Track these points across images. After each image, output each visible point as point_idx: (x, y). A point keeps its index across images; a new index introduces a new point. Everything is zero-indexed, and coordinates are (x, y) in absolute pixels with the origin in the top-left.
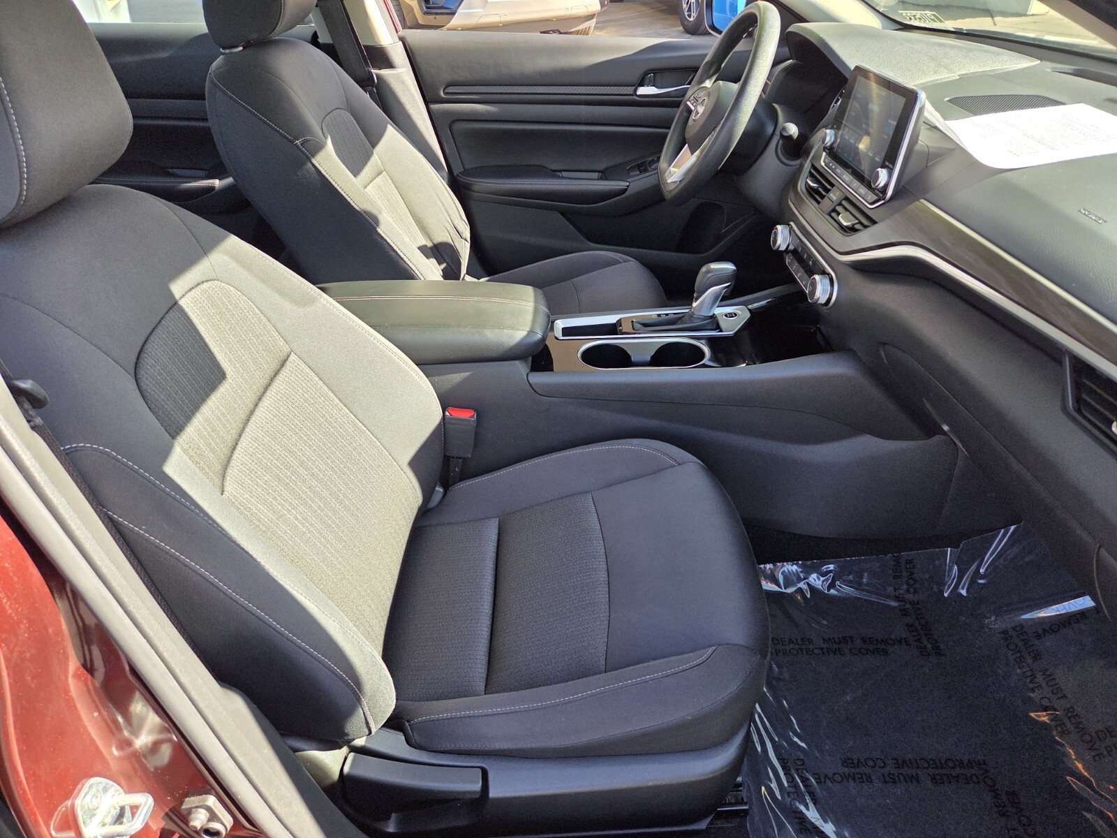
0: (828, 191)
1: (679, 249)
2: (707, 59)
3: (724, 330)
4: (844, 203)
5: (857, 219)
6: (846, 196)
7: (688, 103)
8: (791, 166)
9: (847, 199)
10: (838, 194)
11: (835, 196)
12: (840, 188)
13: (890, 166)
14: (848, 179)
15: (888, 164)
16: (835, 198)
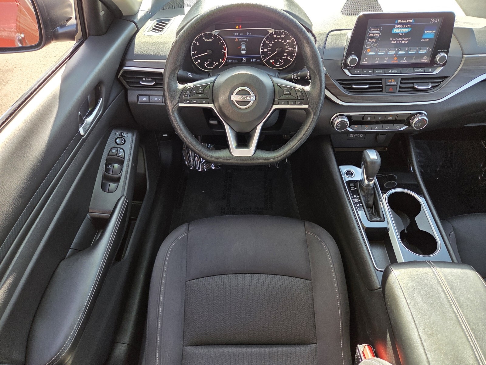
7: (180, 105)
10: (393, 80)
11: (393, 82)
12: (391, 78)
13: (444, 50)
14: (396, 71)
15: (440, 50)
16: (395, 83)
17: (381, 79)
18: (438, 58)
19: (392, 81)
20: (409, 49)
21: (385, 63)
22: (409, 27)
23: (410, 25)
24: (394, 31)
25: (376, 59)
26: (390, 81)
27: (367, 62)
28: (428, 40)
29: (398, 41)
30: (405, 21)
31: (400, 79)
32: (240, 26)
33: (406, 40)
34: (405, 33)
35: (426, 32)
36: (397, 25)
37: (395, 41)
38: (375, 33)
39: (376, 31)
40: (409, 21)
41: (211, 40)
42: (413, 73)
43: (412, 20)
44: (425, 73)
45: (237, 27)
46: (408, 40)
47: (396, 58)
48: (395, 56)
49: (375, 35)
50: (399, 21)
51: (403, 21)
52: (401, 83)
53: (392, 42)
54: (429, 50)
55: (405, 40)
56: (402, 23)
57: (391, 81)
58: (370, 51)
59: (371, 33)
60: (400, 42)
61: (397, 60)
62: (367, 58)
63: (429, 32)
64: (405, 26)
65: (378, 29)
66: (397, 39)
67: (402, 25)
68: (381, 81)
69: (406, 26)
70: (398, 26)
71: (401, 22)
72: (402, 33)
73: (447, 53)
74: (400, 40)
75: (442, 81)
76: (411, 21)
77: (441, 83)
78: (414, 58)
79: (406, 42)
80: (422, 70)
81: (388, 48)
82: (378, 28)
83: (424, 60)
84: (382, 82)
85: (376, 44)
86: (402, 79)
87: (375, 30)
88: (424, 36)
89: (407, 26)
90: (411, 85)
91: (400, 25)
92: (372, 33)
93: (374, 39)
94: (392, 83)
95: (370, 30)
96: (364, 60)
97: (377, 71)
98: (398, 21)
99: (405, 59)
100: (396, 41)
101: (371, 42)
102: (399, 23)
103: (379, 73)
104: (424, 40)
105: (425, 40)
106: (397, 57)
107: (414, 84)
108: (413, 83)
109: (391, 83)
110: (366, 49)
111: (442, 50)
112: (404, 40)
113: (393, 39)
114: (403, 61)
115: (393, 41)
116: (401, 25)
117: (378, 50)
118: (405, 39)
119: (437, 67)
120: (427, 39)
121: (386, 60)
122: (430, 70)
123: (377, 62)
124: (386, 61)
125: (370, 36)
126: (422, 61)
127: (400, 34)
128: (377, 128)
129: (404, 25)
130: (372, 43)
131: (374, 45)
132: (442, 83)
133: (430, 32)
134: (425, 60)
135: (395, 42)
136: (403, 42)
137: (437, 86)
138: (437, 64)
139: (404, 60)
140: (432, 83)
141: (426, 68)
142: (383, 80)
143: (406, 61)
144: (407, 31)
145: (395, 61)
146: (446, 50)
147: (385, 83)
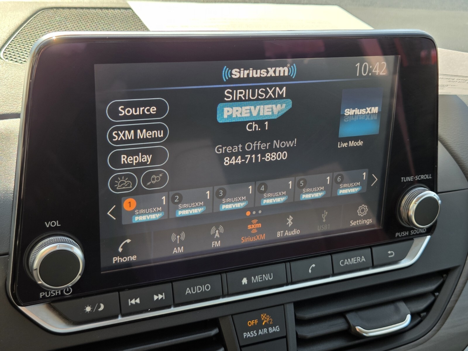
4: (302, 316)
6: (295, 303)
10: (265, 318)
11: (267, 326)
12: (255, 309)
13: (423, 177)
14: (267, 277)
15: (410, 179)
16: (276, 329)
17: (214, 323)
18: (413, 206)
19: (260, 321)
20: (299, 184)
21: (217, 250)
22: (280, 97)
23: (284, 88)
24: (225, 116)
25: (173, 237)
26: (252, 323)
27: (134, 258)
28: (360, 143)
29: (251, 153)
30: (263, 73)
31: (290, 308)
33: (281, 150)
34: (270, 121)
35: (348, 112)
36: (233, 89)
37: (236, 155)
38: (141, 128)
39: (144, 115)
40: (278, 69)
42: (334, 275)
43: (286, 69)
44: (374, 267)
46: (286, 149)
47: (254, 226)
48: (251, 218)
49: (143, 134)
50: (236, 73)
51: (254, 73)
52: (299, 322)
53: (227, 161)
54: (370, 179)
55: (276, 150)
56: (248, 79)
57: (256, 321)
58: (138, 208)
59: (122, 129)
60: (257, 158)
61: (260, 231)
62: (128, 241)
63: (357, 111)
64: (267, 93)
65: (153, 110)
66: (243, 148)
67: (253, 88)
68: (215, 332)
69: (270, 93)
70: (239, 94)
71: (244, 74)
72: (261, 123)
73: (432, 186)
74: (256, 152)
75: (439, 289)
76: (283, 71)
77: (436, 298)
78: (324, 216)
79: (283, 156)
80: (363, 259)
81: (216, 188)
82: (150, 104)
83: (360, 218)
84: (221, 332)
85: (157, 173)
86: (299, 305)
87: (140, 111)
88: (345, 131)
89: (274, 93)
90: (338, 325)
91: (245, 88)
92: (129, 129)
93: (145, 152)
94: (265, 330)
95: (114, 112)
96: (120, 250)
97: (188, 291)
98: (234, 71)
99: (290, 222)
100: (243, 154)
101: (131, 165)
102: (240, 80)
104: (345, 145)
105: (352, 144)
106: (260, 219)
107: (348, 316)
108: (342, 315)
109: (260, 332)
110: (118, 200)
111: (417, 178)
112: (271, 150)
113: (229, 149)
114: (287, 233)
115: (230, 155)
116: (249, 88)
117: (172, 200)
118: (276, 144)
119: (410, 238)
120: (356, 139)
121: (217, 235)
122: (391, 253)
123: (179, 250)
124: (217, 239)
125: (122, 141)
126: (353, 224)
127: (250, 127)
129: (259, 87)
130: (138, 172)
131: (147, 178)
132: (442, 296)
133: (363, 111)
134: (365, 218)
135: (239, 161)
136: (270, 157)
137: (428, 309)
138: (409, 229)
139: (291, 229)
140: (407, 300)
141: (374, 249)
142: (222, 323)
143: (296, 232)
144: (276, 112)
145: (254, 235)
146: (427, 177)
147: (239, 336)
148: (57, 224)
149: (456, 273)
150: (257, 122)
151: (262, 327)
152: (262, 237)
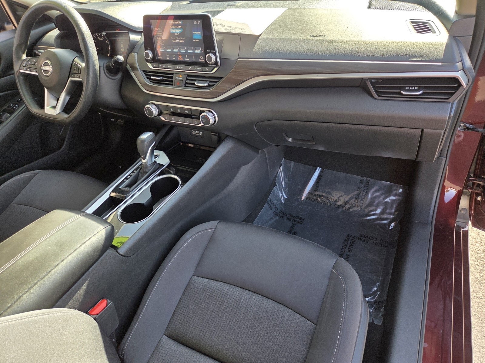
0: (172, 78)
1: (45, 155)
2: (15, 45)
3: (164, 164)
4: (188, 78)
5: (207, 81)
6: (187, 75)
7: (21, 71)
8: (117, 79)
9: (188, 76)
10: (181, 76)
11: (180, 77)
12: (179, 73)
13: (212, 51)
14: (182, 68)
15: (209, 51)
16: (182, 78)
17: (173, 74)
20: (187, 48)
21: (174, 60)
22: (180, 28)
23: (181, 26)
25: (167, 55)
27: (161, 58)
28: (198, 40)
30: (176, 23)
32: (119, 30)
35: (194, 33)
41: (102, 39)
42: (194, 71)
44: (203, 72)
45: (117, 30)
48: (179, 54)
54: (201, 50)
56: (174, 24)
58: (161, 48)
59: (156, 32)
63: (196, 33)
65: (160, 29)
69: (178, 27)
72: (178, 33)
74: (178, 40)
75: (218, 81)
76: (180, 22)
77: (217, 83)
78: (193, 57)
79: (183, 41)
80: (201, 69)
83: (201, 59)
84: (173, 77)
90: (192, 82)
96: (159, 56)
97: (168, 66)
99: (187, 57)
100: (176, 40)
101: (158, 39)
103: (169, 68)
104: (195, 40)
105: (196, 40)
106: (181, 55)
107: (194, 81)
110: (157, 46)
112: (180, 40)
113: (173, 38)
116: (174, 26)
118: (181, 38)
119: (213, 67)
120: (197, 39)
121: (174, 57)
122: (207, 69)
123: (168, 58)
128: (180, 120)
129: (176, 26)
134: (202, 59)
137: (213, 85)
141: (203, 67)
142: (174, 74)
143: (188, 60)
144: (180, 31)
145: (180, 58)
146: (214, 51)
147: (175, 78)
148: (149, 48)
149: (223, 78)
150: (177, 33)
151: (179, 77)
152: (182, 59)
